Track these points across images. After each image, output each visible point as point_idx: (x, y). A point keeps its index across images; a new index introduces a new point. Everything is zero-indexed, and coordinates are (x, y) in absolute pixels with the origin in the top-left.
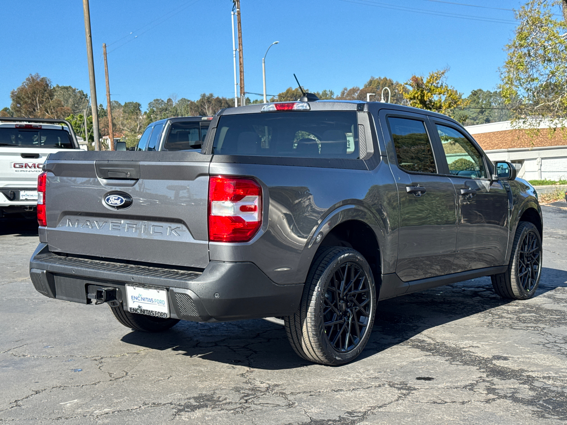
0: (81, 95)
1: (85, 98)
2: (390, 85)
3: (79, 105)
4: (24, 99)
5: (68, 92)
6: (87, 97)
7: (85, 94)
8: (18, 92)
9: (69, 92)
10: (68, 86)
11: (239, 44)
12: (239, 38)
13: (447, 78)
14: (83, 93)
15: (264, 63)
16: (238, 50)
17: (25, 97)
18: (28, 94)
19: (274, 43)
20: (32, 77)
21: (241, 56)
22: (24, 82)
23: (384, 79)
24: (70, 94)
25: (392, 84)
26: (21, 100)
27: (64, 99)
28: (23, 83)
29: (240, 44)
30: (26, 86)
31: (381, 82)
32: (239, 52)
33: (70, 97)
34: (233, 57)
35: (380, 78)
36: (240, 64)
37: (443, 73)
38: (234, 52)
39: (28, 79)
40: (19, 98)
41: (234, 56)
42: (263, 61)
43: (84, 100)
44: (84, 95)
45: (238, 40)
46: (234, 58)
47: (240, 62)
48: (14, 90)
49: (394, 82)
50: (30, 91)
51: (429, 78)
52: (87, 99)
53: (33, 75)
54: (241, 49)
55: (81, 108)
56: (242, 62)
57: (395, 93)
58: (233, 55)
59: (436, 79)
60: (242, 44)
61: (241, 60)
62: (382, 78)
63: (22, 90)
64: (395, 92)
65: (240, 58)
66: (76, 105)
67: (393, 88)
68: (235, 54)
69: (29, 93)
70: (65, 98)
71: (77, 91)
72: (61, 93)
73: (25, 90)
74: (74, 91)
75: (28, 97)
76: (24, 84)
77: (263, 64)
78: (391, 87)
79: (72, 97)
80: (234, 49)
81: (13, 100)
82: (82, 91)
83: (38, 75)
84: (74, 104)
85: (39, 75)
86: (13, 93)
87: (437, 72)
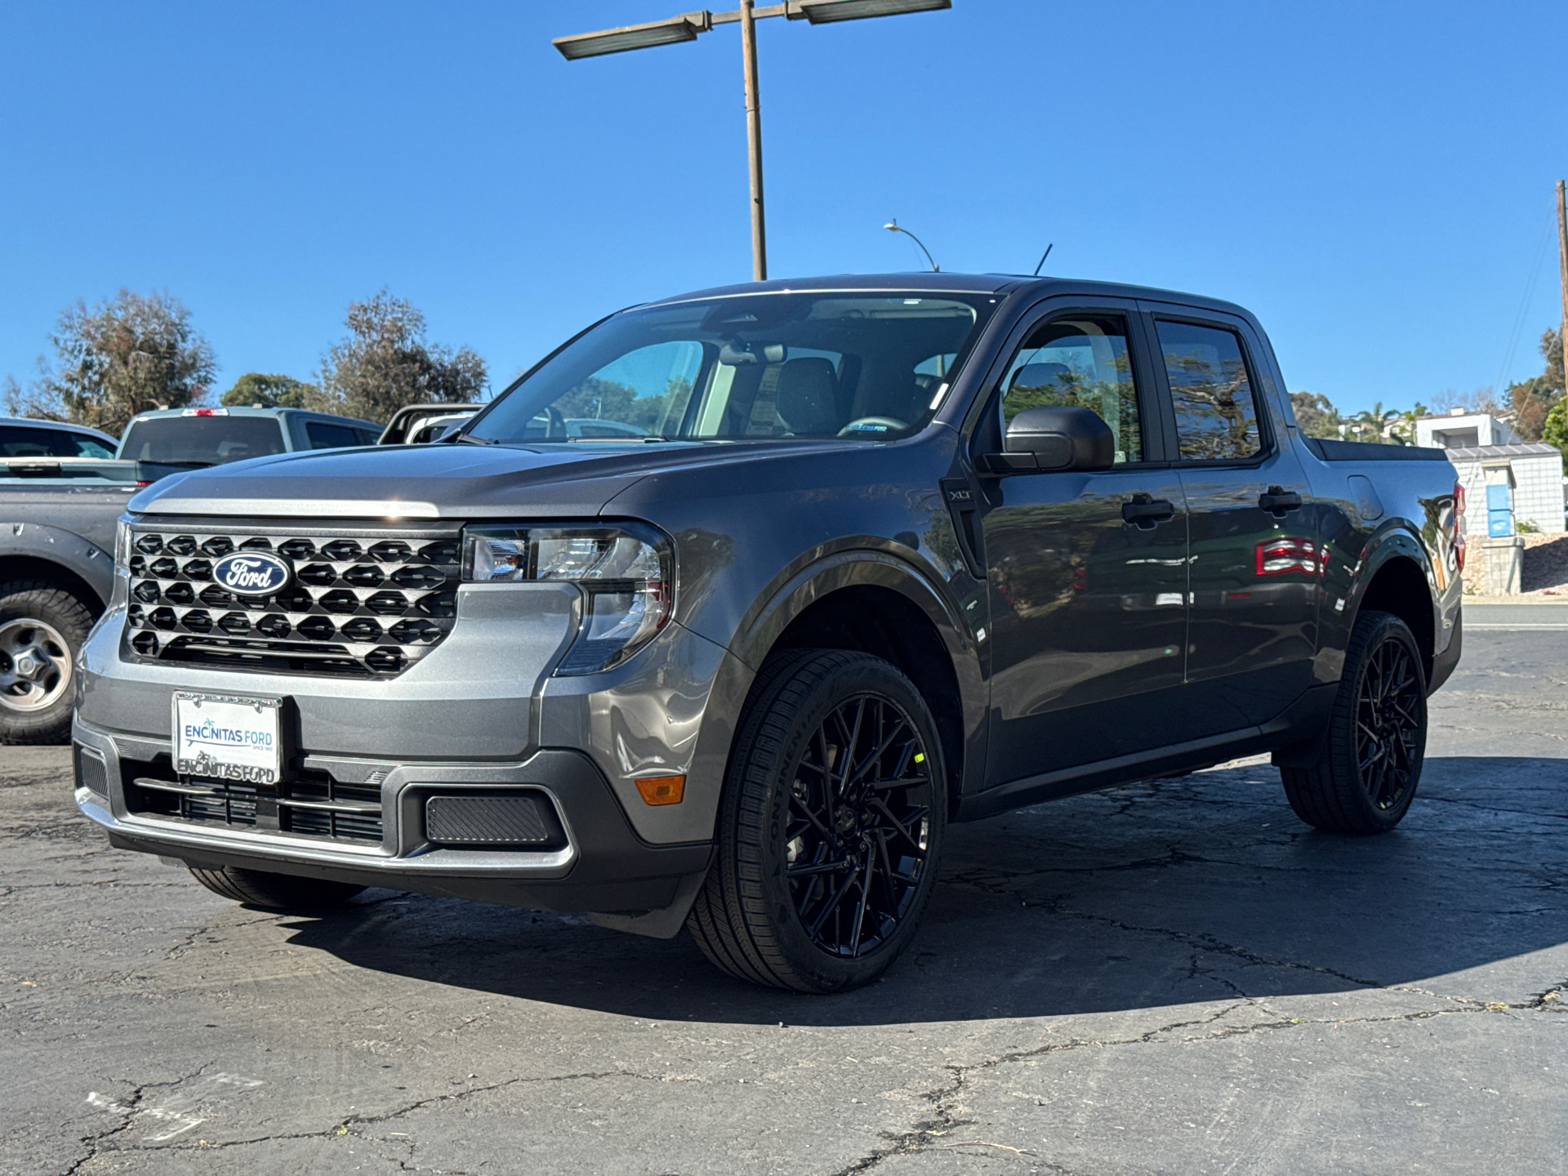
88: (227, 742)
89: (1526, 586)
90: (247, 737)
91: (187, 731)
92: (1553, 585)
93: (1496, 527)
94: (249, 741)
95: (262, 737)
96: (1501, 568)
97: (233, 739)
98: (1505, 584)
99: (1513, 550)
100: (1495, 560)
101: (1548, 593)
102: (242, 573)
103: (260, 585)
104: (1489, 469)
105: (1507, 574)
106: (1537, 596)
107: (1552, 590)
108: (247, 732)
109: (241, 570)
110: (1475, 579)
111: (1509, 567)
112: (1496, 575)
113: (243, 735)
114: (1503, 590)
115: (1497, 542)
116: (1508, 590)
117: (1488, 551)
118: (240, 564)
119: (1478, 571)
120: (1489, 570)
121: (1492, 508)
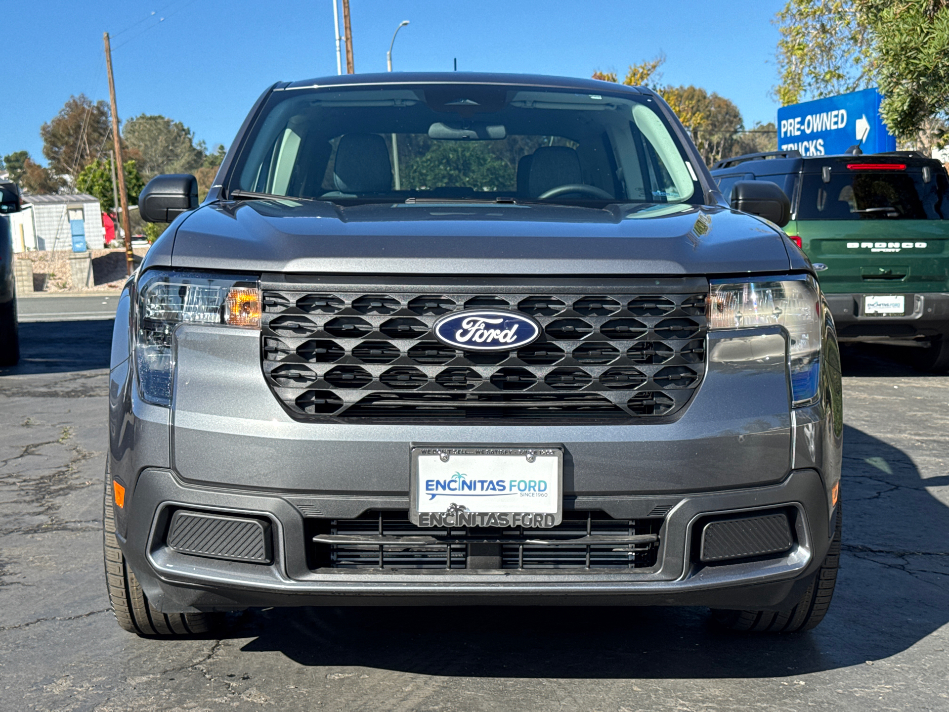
0: (179, 129)
1: (186, 134)
2: (701, 98)
3: (176, 147)
4: (63, 138)
5: (156, 126)
6: (189, 133)
7: (186, 127)
8: (54, 127)
9: (159, 126)
10: (156, 115)
11: (346, 28)
12: (345, 17)
13: (661, 75)
14: (182, 126)
15: (391, 59)
16: (344, 38)
17: (64, 135)
18: (68, 129)
19: (401, 24)
20: (74, 101)
21: (350, 49)
22: (63, 110)
23: (688, 89)
24: (160, 129)
25: (705, 98)
26: (58, 139)
27: (150, 136)
28: (60, 112)
29: (348, 28)
30: (66, 117)
31: (685, 95)
32: (346, 42)
33: (159, 134)
34: (336, 51)
35: (681, 88)
36: (348, 63)
37: (654, 67)
38: (337, 43)
39: (68, 105)
40: (54, 135)
41: (338, 49)
42: (388, 58)
43: (184, 138)
44: (184, 130)
45: (344, 20)
46: (338, 54)
47: (348, 59)
48: (46, 123)
49: (709, 94)
50: (71, 126)
51: (629, 76)
52: (189, 136)
53: (77, 96)
54: (349, 36)
55: (179, 151)
56: (350, 59)
57: (708, 113)
58: (336, 47)
59: (642, 78)
60: (350, 29)
61: (350, 55)
62: (686, 87)
63: (58, 122)
64: (710, 111)
65: (348, 52)
66: (171, 148)
67: (706, 103)
68: (340, 46)
69: (69, 127)
70: (152, 135)
71: (172, 123)
72: (145, 127)
73: (64, 124)
74: (168, 123)
75: (69, 135)
76: (63, 113)
77: (389, 63)
78: (703, 102)
79: (163, 134)
80: (337, 37)
81: (46, 140)
82: (181, 123)
83: (83, 97)
84: (168, 147)
85: (85, 96)
86: (44, 129)
87: (643, 65)
88: (484, 492)
89: (97, 282)
90: (511, 486)
91: (427, 485)
92: (112, 281)
93: (78, 246)
94: (515, 490)
95: (532, 484)
96: (82, 271)
97: (494, 489)
98: (85, 281)
99: (88, 260)
100: (78, 266)
101: (111, 286)
102: (477, 330)
103: (502, 340)
104: (72, 209)
105: (86, 274)
106: (103, 288)
107: (113, 284)
108: (511, 482)
109: (476, 327)
110: (64, 278)
111: (87, 270)
112: (79, 276)
113: (507, 484)
114: (84, 285)
115: (78, 255)
116: (87, 284)
117: (73, 261)
118: (475, 322)
119: (65, 273)
120: (74, 272)
121: (75, 234)
